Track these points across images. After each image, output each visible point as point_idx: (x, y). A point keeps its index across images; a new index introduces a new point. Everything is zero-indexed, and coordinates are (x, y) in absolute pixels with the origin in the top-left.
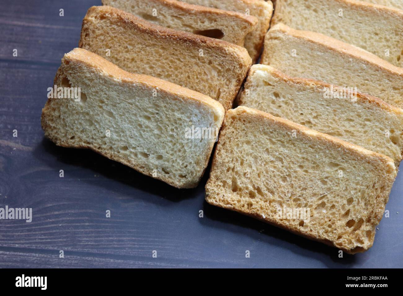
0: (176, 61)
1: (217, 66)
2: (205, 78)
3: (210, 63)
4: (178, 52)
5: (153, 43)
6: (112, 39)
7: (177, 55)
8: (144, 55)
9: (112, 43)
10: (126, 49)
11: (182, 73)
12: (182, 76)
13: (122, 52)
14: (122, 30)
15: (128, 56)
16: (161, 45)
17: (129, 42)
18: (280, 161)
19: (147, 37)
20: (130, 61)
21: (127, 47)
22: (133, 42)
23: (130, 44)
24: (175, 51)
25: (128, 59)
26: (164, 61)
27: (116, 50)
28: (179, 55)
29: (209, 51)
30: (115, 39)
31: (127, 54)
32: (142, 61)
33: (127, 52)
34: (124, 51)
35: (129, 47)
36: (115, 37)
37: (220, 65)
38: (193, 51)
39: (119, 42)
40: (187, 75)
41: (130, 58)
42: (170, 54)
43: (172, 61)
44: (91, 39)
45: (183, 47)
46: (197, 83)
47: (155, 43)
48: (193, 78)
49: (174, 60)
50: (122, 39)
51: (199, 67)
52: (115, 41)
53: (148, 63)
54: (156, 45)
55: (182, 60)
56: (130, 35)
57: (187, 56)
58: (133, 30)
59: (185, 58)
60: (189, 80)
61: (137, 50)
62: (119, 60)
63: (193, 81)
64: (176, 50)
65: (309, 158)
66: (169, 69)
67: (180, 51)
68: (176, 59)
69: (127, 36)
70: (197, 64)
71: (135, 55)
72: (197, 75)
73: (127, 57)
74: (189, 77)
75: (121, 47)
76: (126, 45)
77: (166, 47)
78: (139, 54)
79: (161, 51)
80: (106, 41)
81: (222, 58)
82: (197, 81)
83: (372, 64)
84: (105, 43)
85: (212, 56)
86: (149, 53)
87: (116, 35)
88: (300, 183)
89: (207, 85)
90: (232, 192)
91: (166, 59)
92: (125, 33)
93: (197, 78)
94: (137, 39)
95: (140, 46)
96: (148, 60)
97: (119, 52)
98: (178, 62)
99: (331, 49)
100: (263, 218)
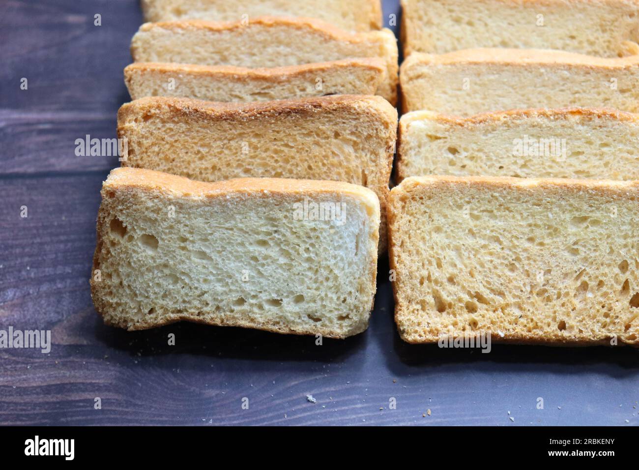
0: (283, 148)
1: (349, 137)
2: (335, 160)
3: (337, 135)
4: (282, 135)
5: (238, 132)
6: (172, 146)
7: (281, 140)
8: (229, 156)
9: (174, 153)
10: (199, 155)
11: (297, 165)
12: (299, 169)
13: (194, 162)
14: (183, 126)
15: (205, 164)
16: (253, 132)
17: (201, 143)
18: (495, 241)
19: (226, 125)
20: (210, 171)
21: (199, 152)
22: (207, 141)
23: (202, 146)
24: (276, 133)
25: (206, 169)
26: (264, 155)
27: (183, 161)
28: (285, 139)
29: (330, 117)
30: (176, 144)
31: (203, 161)
32: (228, 165)
33: (201, 159)
34: (196, 159)
35: (201, 149)
36: (176, 141)
37: (352, 133)
38: (305, 125)
39: (185, 148)
40: (306, 164)
41: (210, 166)
42: (270, 141)
43: (276, 152)
44: (139, 157)
45: (288, 124)
46: (325, 172)
47: (242, 131)
48: (317, 166)
49: (279, 149)
50: (187, 142)
51: (321, 147)
52: (177, 147)
53: (239, 166)
54: (244, 133)
55: (291, 144)
56: (198, 131)
57: (298, 136)
58: (200, 122)
59: (295, 140)
60: (311, 172)
61: (216, 151)
62: (193, 175)
63: (318, 171)
64: (278, 132)
65: (539, 223)
66: (275, 164)
67: (284, 132)
68: (282, 145)
69: (194, 134)
70: (317, 144)
71: (215, 160)
72: (322, 161)
73: (203, 166)
74: (310, 168)
75: (190, 154)
76: (196, 148)
77: (261, 132)
78: (220, 156)
79: (254, 140)
80: (163, 153)
81: (354, 123)
82: (325, 169)
83: (577, 67)
84: (162, 156)
85: (336, 124)
86: (236, 149)
87: (176, 138)
88: (537, 264)
89: (342, 171)
90: (439, 313)
91: (266, 150)
92: (189, 130)
93: (324, 165)
94: (212, 133)
95: (219, 143)
96: (238, 160)
97: (189, 163)
98: (286, 149)
99: (507, 65)
100: (501, 338)
